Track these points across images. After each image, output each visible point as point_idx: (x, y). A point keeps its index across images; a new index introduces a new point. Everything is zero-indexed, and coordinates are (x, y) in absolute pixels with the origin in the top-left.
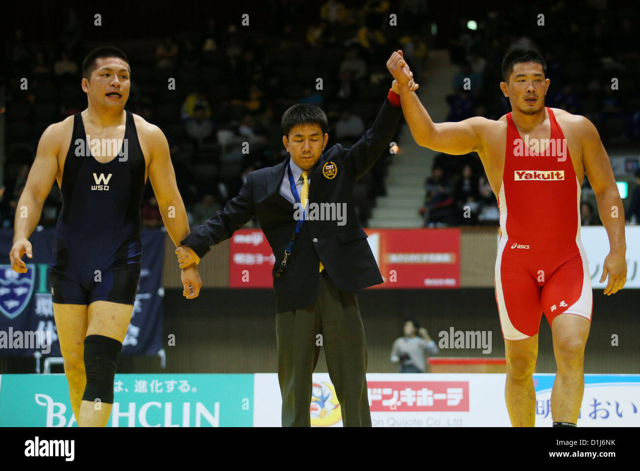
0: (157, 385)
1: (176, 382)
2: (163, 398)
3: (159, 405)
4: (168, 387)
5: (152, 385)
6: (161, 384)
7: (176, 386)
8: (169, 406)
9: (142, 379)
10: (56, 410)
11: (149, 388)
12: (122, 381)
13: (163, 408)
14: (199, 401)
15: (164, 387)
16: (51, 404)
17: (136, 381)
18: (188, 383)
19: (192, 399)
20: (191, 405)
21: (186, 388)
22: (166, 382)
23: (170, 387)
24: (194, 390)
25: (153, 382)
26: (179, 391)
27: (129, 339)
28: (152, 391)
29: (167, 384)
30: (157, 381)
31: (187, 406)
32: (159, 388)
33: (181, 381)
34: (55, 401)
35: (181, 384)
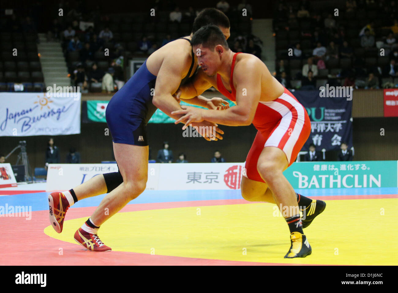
0: (351, 167)
1: (360, 165)
2: (354, 173)
3: (352, 176)
4: (356, 167)
5: (348, 167)
6: (352, 166)
7: (360, 167)
8: (356, 177)
9: (344, 164)
10: (303, 179)
11: (347, 168)
12: (334, 165)
13: (354, 178)
14: (371, 174)
15: (354, 167)
16: (300, 176)
17: (341, 165)
18: (366, 165)
19: (368, 173)
20: (367, 176)
21: (365, 168)
22: (355, 165)
23: (357, 167)
24: (369, 169)
25: (349, 165)
26: (361, 169)
27: (336, 142)
28: (348, 169)
29: (355, 166)
30: (351, 165)
31: (365, 177)
32: (352, 168)
33: (362, 165)
34: (302, 175)
35: (362, 166)
